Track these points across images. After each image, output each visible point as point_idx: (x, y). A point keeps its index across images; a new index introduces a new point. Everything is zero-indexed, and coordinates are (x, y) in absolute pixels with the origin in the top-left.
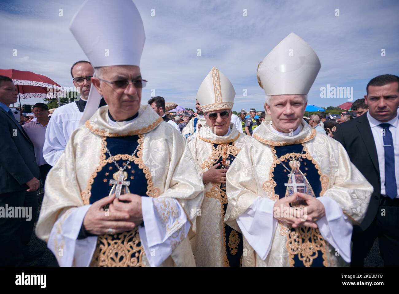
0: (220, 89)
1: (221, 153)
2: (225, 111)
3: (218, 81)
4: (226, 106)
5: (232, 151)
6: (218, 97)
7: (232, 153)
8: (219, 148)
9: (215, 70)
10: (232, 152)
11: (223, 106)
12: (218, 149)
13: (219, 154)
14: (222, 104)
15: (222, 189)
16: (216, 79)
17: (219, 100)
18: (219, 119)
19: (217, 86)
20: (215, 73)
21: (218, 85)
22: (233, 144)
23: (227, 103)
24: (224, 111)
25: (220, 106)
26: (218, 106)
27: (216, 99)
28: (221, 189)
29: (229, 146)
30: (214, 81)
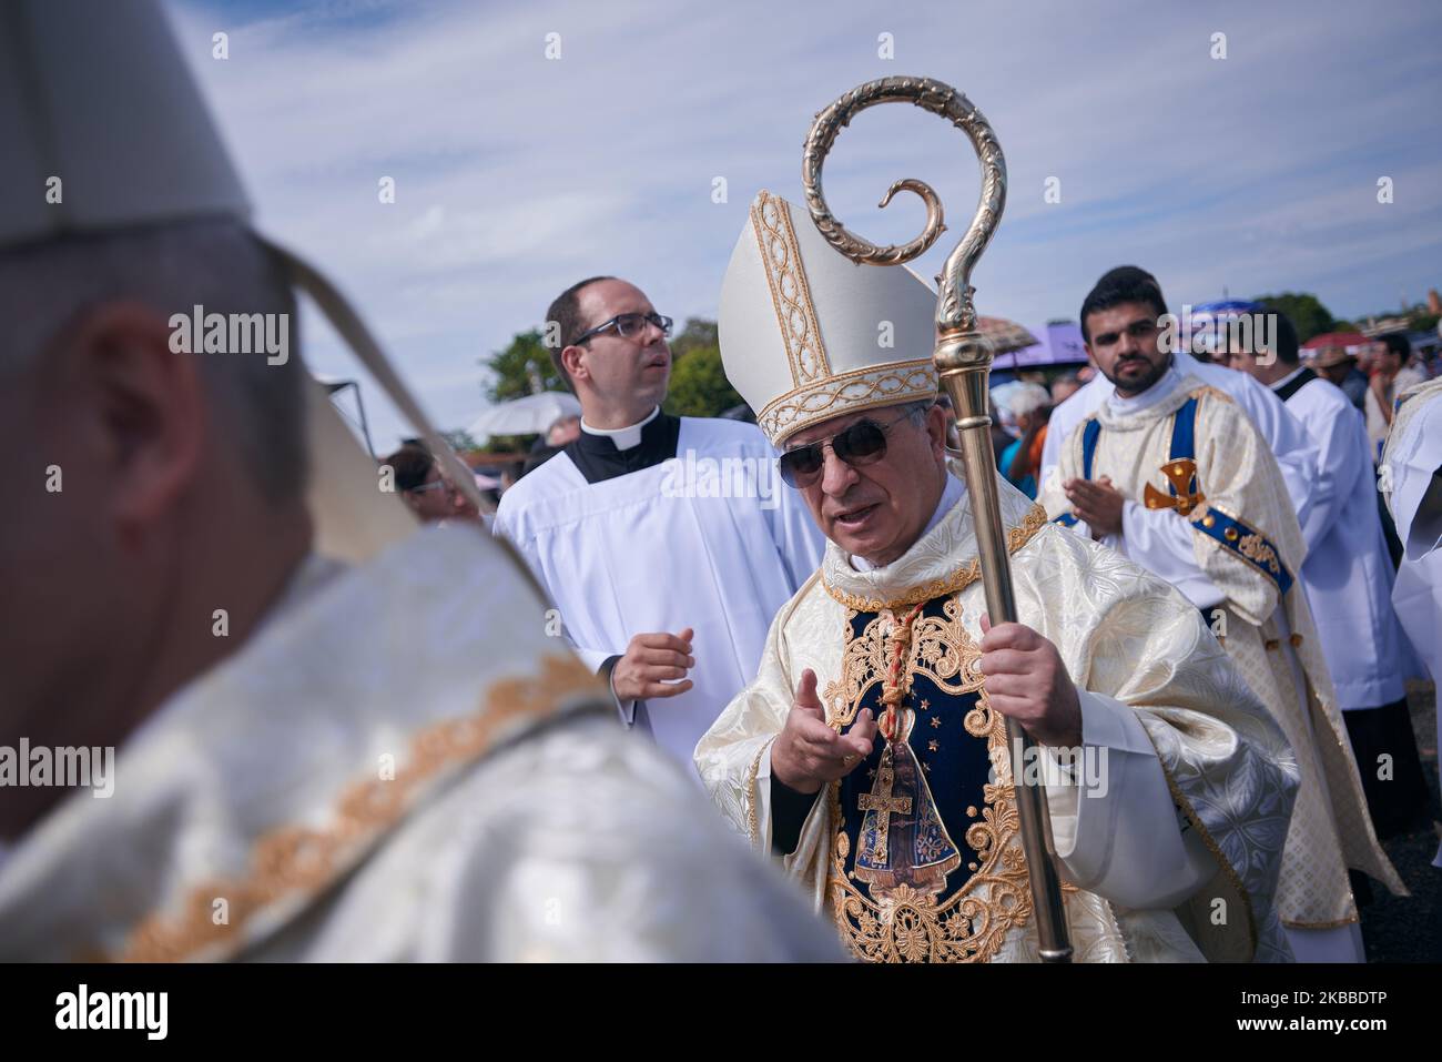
0: (811, 305)
1: (878, 663)
2: (858, 419)
3: (792, 264)
4: (862, 391)
5: (931, 652)
6: (806, 352)
7: (927, 665)
8: (872, 635)
9: (768, 209)
10: (931, 661)
11: (836, 398)
12: (864, 639)
13: (866, 670)
14: (830, 388)
15: (852, 874)
16: (780, 255)
17: (809, 365)
18: (832, 472)
19: (789, 293)
20: (770, 221)
21: (794, 286)
22: (947, 612)
23: (862, 374)
24: (853, 422)
25: (824, 400)
26: (811, 404)
27: (796, 367)
28: (847, 874)
29: (920, 622)
30: (772, 266)
